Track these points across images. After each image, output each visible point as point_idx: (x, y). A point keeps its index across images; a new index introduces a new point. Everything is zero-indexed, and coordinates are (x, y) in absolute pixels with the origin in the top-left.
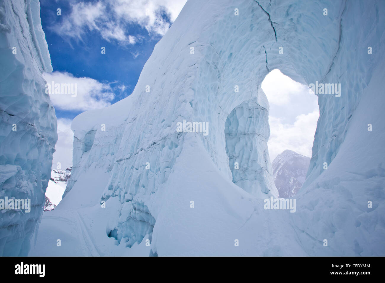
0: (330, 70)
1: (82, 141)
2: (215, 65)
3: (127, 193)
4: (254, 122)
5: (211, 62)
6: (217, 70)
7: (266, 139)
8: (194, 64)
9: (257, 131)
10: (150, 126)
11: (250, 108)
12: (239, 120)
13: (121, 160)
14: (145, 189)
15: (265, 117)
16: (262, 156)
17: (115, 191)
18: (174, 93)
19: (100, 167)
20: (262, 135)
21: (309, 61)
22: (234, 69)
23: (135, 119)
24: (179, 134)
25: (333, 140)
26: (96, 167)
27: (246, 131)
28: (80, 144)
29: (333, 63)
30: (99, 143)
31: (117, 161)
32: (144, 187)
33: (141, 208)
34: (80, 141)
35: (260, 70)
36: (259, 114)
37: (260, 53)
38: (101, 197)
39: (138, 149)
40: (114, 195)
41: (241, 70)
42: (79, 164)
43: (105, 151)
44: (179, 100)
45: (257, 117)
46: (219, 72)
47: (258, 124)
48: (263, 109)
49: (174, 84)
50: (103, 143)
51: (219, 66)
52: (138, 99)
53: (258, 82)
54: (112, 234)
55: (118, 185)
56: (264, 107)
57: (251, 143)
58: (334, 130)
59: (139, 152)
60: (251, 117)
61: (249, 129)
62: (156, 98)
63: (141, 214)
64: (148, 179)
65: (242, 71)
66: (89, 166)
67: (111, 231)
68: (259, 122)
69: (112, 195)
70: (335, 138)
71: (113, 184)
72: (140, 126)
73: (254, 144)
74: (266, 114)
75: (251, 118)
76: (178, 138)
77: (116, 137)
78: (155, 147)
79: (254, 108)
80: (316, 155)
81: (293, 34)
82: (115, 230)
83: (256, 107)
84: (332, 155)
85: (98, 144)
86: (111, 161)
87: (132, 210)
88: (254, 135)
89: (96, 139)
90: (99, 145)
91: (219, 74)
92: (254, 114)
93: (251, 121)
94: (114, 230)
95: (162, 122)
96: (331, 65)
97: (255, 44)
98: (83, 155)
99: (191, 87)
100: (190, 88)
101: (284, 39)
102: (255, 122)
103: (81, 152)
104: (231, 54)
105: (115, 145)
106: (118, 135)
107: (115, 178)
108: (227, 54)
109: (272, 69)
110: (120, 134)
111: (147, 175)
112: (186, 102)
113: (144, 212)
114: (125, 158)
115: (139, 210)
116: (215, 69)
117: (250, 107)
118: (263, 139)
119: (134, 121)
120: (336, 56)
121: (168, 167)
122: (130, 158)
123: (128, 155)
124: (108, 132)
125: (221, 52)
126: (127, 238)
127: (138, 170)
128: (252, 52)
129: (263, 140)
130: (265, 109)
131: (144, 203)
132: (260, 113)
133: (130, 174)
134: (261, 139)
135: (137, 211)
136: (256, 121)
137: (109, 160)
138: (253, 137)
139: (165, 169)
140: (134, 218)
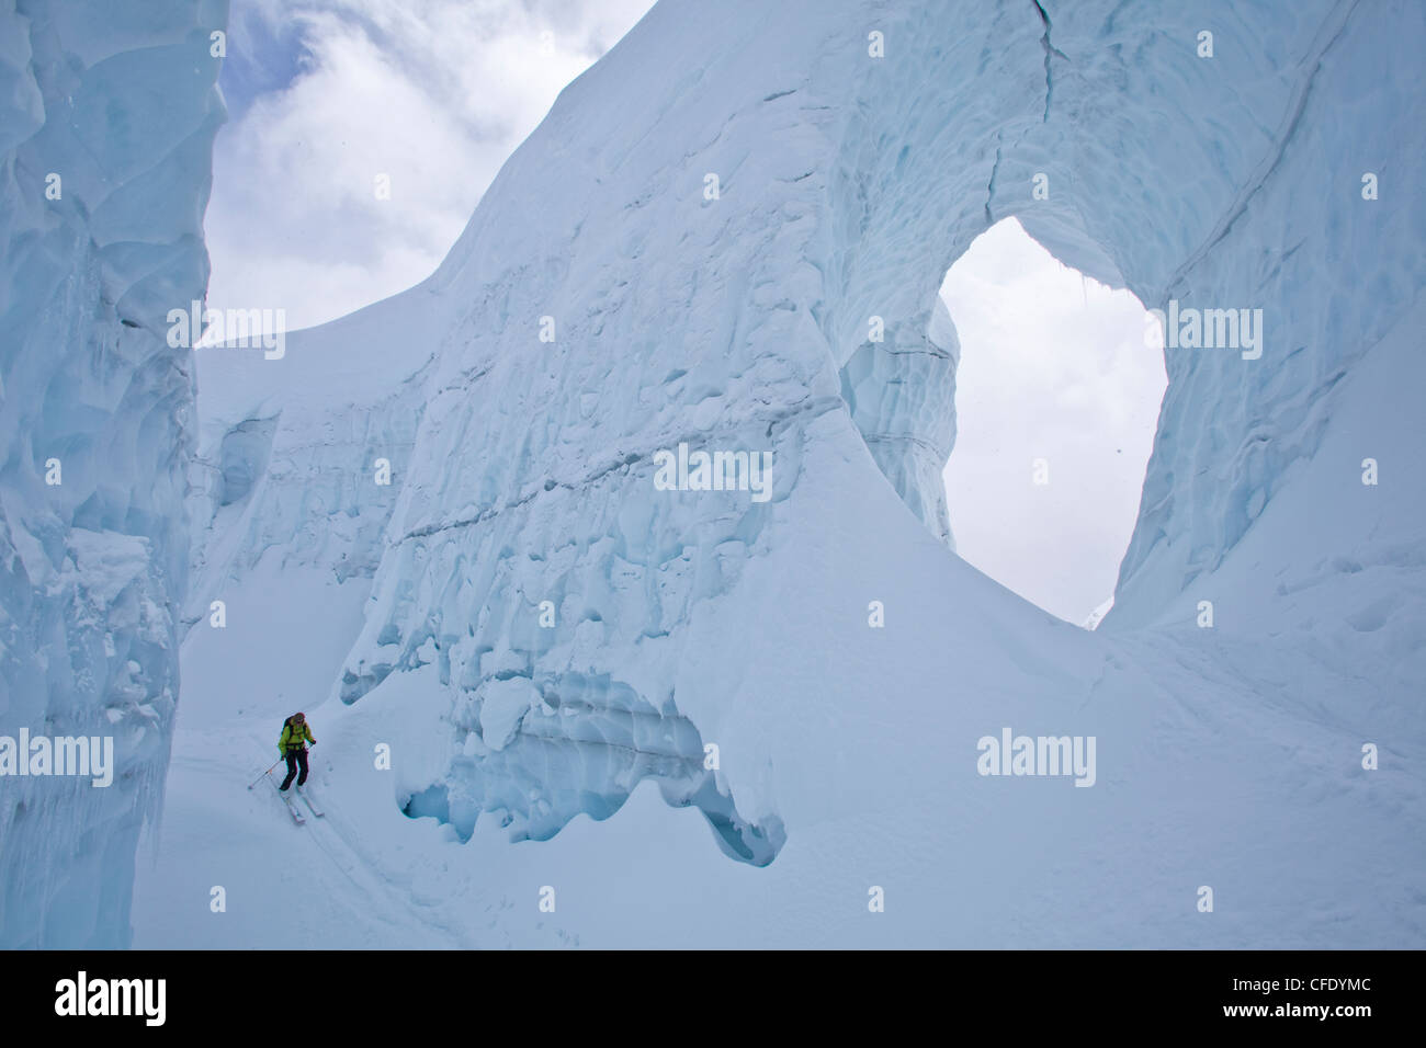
0: (1227, 231)
1: (211, 462)
2: (862, 186)
3: (490, 649)
4: (907, 400)
5: (852, 172)
6: (864, 203)
7: (942, 459)
8: (807, 175)
9: (916, 432)
10: (586, 398)
11: (898, 350)
12: (856, 391)
13: (429, 531)
14: (605, 624)
15: (946, 381)
16: (935, 515)
17: (414, 648)
18: (715, 274)
19: (302, 564)
20: (933, 444)
21: (1145, 196)
22: (901, 205)
23: (483, 373)
24: (774, 423)
25: (1254, 450)
26: (284, 563)
27: (881, 429)
28: (204, 472)
29: (1244, 209)
30: (295, 471)
31: (412, 535)
32: (596, 618)
33: (587, 695)
34: (204, 462)
35: (962, 215)
36: (925, 370)
37: (982, 154)
38: (342, 675)
39: (527, 483)
40: (412, 662)
41: (917, 211)
42: (202, 555)
43: (323, 503)
44: (752, 302)
45: (918, 382)
46: (867, 211)
47: (920, 406)
48: (939, 353)
49: (714, 243)
50: (311, 469)
51: (872, 190)
52: (484, 298)
53: (948, 258)
54: (417, 806)
55: (426, 623)
56: (944, 348)
57: (900, 473)
58: (1254, 421)
59: (533, 496)
60: (899, 383)
61: (889, 422)
62: (603, 294)
63: (590, 717)
64: (614, 589)
65: (917, 216)
66: (255, 561)
67: (412, 796)
68: (923, 399)
69: (402, 662)
70: (1262, 445)
71: (400, 624)
72: (520, 400)
73: (908, 475)
74: (950, 372)
75: (896, 386)
76: (769, 433)
77: (367, 446)
78: (638, 472)
79: (912, 350)
80: (1161, 504)
81: (1111, 97)
82: (436, 790)
83: (917, 346)
84: (1249, 498)
85: (289, 473)
86: (348, 540)
87: (540, 706)
88: (907, 444)
89: (276, 452)
90: (293, 479)
91: (866, 219)
92: (907, 370)
93: (897, 394)
94: (427, 792)
95: (671, 379)
96: (1233, 214)
97: (977, 120)
98: (214, 517)
99: (806, 254)
100: (804, 257)
101: (1074, 114)
102: (910, 398)
103: (209, 506)
104: (906, 150)
105: (362, 478)
106: (374, 439)
107: (404, 599)
108: (898, 145)
109: (1003, 216)
110: (385, 434)
111: (608, 576)
112: (794, 309)
113: (604, 708)
114: (448, 520)
115: (576, 703)
116: (859, 197)
117: (899, 346)
118: (935, 458)
119: (477, 384)
120: (1260, 187)
121: (730, 539)
122: (476, 521)
123: (467, 511)
124: (329, 426)
125: (883, 136)
126: (503, 813)
127: (542, 560)
128: (963, 149)
129: (934, 464)
130: (947, 354)
131: (608, 675)
132: (932, 367)
133: (497, 580)
134: (928, 460)
135: (567, 709)
136: (915, 395)
137: (341, 536)
138: (904, 451)
139: (717, 548)
140: (545, 734)
